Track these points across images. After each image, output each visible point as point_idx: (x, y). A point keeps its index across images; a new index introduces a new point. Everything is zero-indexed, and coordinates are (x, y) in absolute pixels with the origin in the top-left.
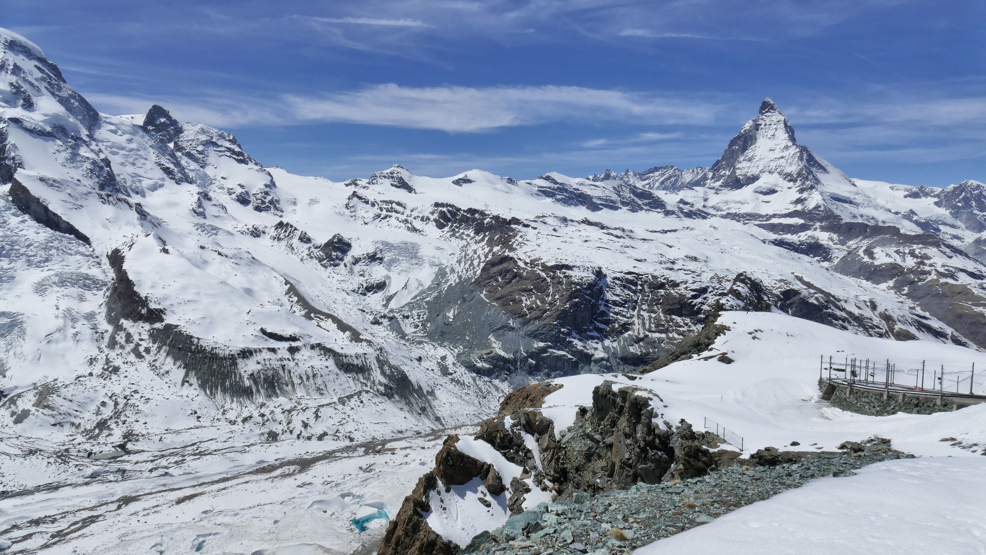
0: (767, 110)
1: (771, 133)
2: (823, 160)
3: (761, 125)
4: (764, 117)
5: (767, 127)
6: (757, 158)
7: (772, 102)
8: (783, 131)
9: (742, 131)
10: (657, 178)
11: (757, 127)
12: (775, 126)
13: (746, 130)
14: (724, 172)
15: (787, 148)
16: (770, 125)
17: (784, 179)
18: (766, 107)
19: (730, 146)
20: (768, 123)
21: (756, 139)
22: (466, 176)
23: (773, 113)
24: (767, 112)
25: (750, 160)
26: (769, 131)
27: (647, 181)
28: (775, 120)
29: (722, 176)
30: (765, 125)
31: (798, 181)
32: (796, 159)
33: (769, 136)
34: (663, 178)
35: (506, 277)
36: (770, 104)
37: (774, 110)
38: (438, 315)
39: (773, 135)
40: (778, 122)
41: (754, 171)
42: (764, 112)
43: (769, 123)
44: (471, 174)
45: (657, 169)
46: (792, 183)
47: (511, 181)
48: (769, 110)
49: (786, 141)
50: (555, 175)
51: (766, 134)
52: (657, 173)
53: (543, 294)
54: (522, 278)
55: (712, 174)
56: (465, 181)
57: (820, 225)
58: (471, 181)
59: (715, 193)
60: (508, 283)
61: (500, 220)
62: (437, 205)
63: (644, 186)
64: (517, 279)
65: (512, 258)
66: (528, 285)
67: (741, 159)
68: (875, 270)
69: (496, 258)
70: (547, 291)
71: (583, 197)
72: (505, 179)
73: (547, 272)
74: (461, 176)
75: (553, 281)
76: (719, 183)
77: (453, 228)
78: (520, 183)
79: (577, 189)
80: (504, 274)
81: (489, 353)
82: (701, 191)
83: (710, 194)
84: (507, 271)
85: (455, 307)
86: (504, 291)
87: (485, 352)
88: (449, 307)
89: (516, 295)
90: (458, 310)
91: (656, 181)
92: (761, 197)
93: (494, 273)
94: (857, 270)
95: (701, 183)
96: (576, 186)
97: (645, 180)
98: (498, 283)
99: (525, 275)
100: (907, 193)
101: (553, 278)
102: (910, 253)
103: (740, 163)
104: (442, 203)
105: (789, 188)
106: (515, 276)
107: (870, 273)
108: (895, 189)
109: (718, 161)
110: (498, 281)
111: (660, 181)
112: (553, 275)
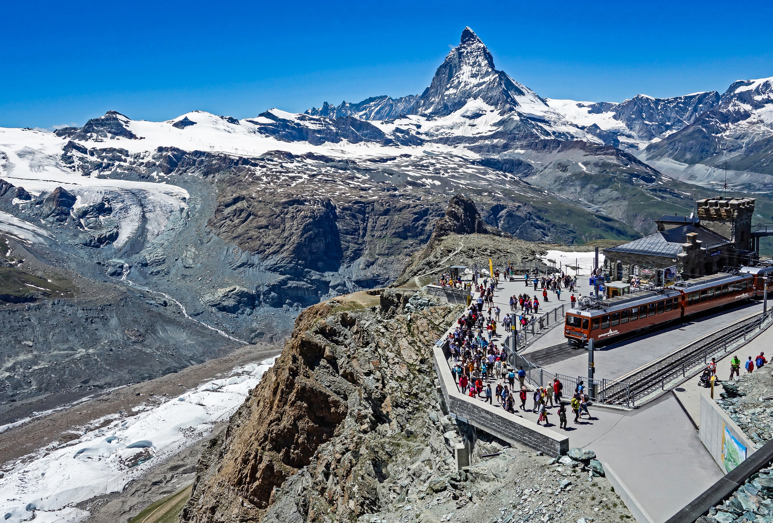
0: (467, 38)
1: (472, 60)
2: (519, 84)
3: (463, 53)
4: (466, 45)
5: (469, 54)
6: (462, 85)
7: (472, 31)
8: (483, 58)
9: (447, 59)
10: (373, 108)
11: (460, 55)
12: (476, 54)
13: (450, 59)
14: (433, 99)
15: (487, 73)
17: (487, 103)
18: (467, 36)
19: (437, 74)
20: (469, 51)
21: (460, 67)
22: (186, 118)
23: (473, 41)
24: (467, 40)
25: (456, 87)
27: (364, 112)
28: (476, 48)
29: (432, 103)
30: (467, 53)
31: (499, 104)
32: (496, 84)
33: (471, 64)
34: (378, 108)
35: (241, 217)
36: (470, 33)
37: (474, 38)
38: (177, 260)
39: (475, 62)
40: (478, 49)
41: (460, 97)
42: (465, 40)
43: (471, 51)
44: (191, 116)
45: (371, 100)
47: (232, 121)
48: (469, 38)
49: (486, 67)
50: (276, 112)
51: (468, 61)
52: (372, 104)
53: (278, 229)
54: (256, 216)
55: (423, 101)
56: (186, 123)
57: (520, 143)
58: (192, 123)
59: (427, 120)
60: (243, 222)
61: (227, 161)
62: (160, 149)
63: (361, 117)
64: (252, 217)
65: (244, 197)
66: (263, 222)
67: (448, 86)
68: (567, 181)
69: (229, 198)
70: (282, 226)
71: (304, 131)
72: (226, 118)
73: (280, 208)
74: (181, 118)
75: (286, 216)
76: (430, 110)
77: (180, 172)
78: (242, 122)
79: (298, 124)
80: (238, 213)
81: (232, 291)
82: (414, 118)
83: (423, 121)
84: (241, 211)
85: (193, 250)
86: (240, 230)
87: (228, 289)
88: (187, 251)
89: (252, 233)
90: (197, 253)
91: (372, 111)
92: (468, 121)
93: (229, 214)
94: (553, 182)
95: (413, 111)
96: (297, 121)
97: (362, 111)
98: (234, 223)
99: (259, 213)
100: (590, 109)
101: (287, 213)
102: (594, 164)
103: (447, 89)
104: (166, 147)
105: (492, 111)
106: (249, 215)
107: (564, 184)
108: (580, 106)
109: (428, 89)
110: (233, 221)
111: (375, 111)
112: (286, 210)
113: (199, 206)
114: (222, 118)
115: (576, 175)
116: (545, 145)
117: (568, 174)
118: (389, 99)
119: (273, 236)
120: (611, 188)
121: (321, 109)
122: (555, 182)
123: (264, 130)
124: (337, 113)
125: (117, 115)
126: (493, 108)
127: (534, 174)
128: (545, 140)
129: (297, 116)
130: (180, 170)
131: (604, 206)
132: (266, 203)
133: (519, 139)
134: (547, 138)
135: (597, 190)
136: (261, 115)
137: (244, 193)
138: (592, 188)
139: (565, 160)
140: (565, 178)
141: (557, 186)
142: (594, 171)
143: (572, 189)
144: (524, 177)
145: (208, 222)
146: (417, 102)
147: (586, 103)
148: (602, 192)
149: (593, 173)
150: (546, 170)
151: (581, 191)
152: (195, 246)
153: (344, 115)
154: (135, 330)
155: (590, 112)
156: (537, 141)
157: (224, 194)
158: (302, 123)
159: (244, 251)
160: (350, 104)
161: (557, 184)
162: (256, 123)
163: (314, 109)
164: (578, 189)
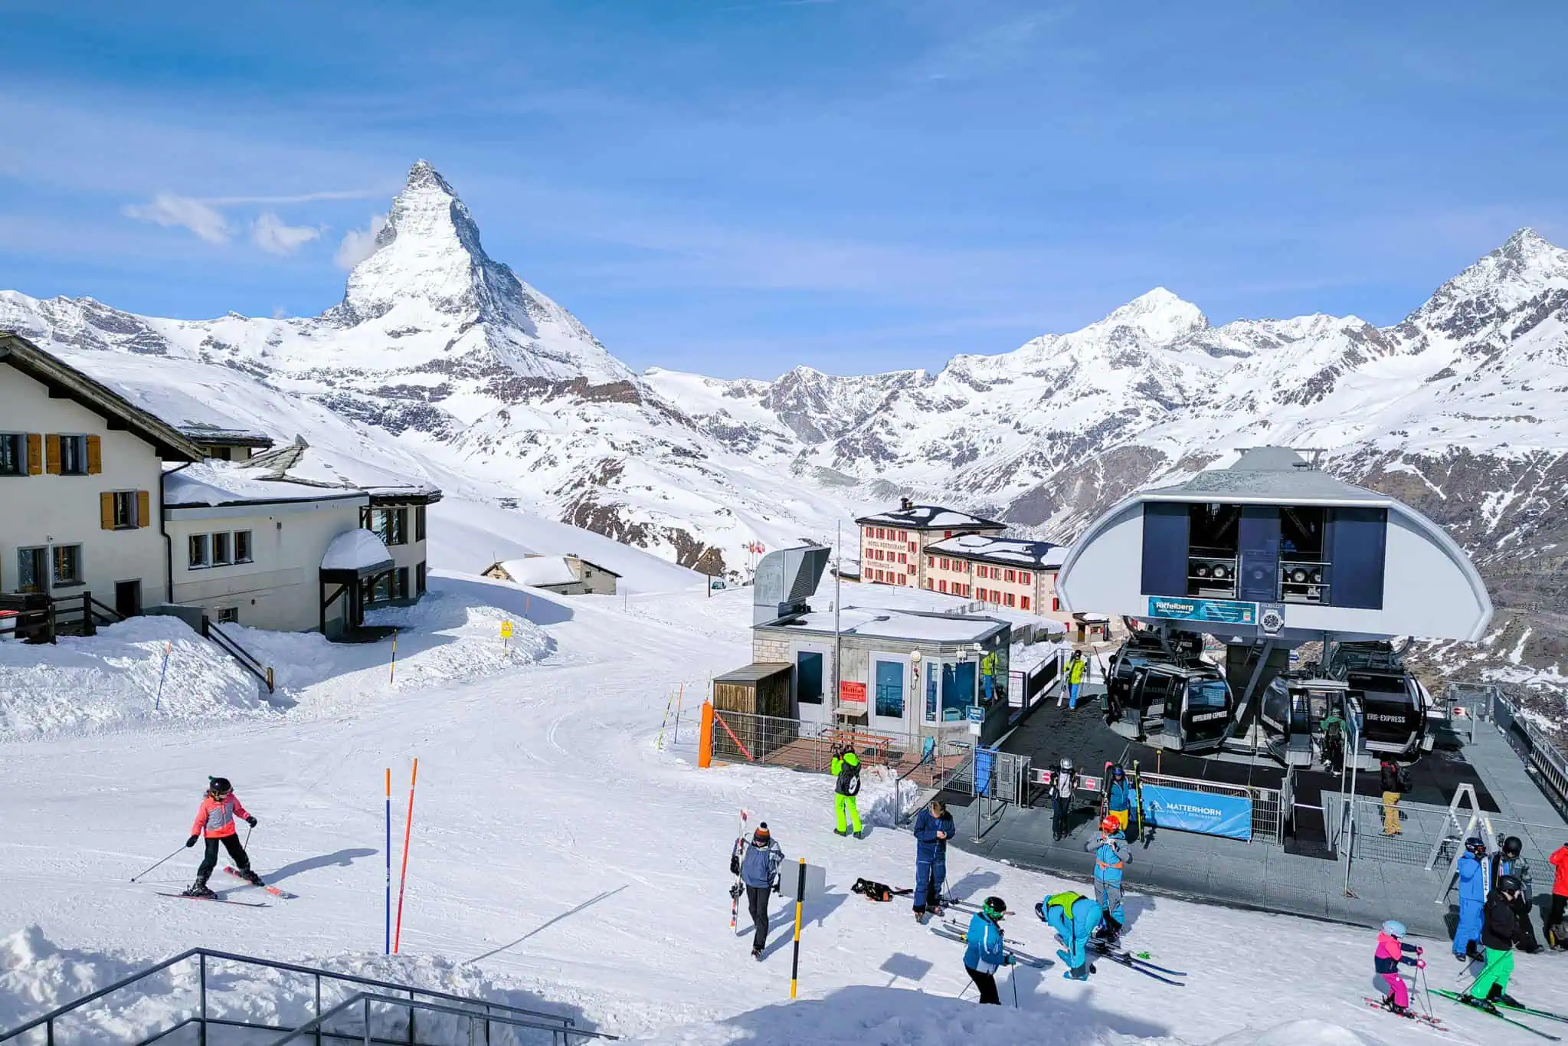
0: (422, 183)
1: (425, 224)
4: (414, 195)
5: (419, 212)
6: (391, 270)
8: (447, 221)
12: (433, 213)
15: (449, 251)
16: (425, 210)
17: (437, 310)
18: (422, 179)
20: (421, 207)
23: (433, 189)
24: (422, 187)
25: (378, 271)
26: (422, 221)
28: (436, 202)
30: (416, 210)
31: (463, 311)
32: (464, 272)
33: (420, 231)
37: (436, 184)
39: (428, 228)
40: (441, 204)
41: (385, 294)
42: (417, 186)
43: (423, 206)
46: (450, 316)
48: (426, 184)
49: (450, 239)
51: (415, 226)
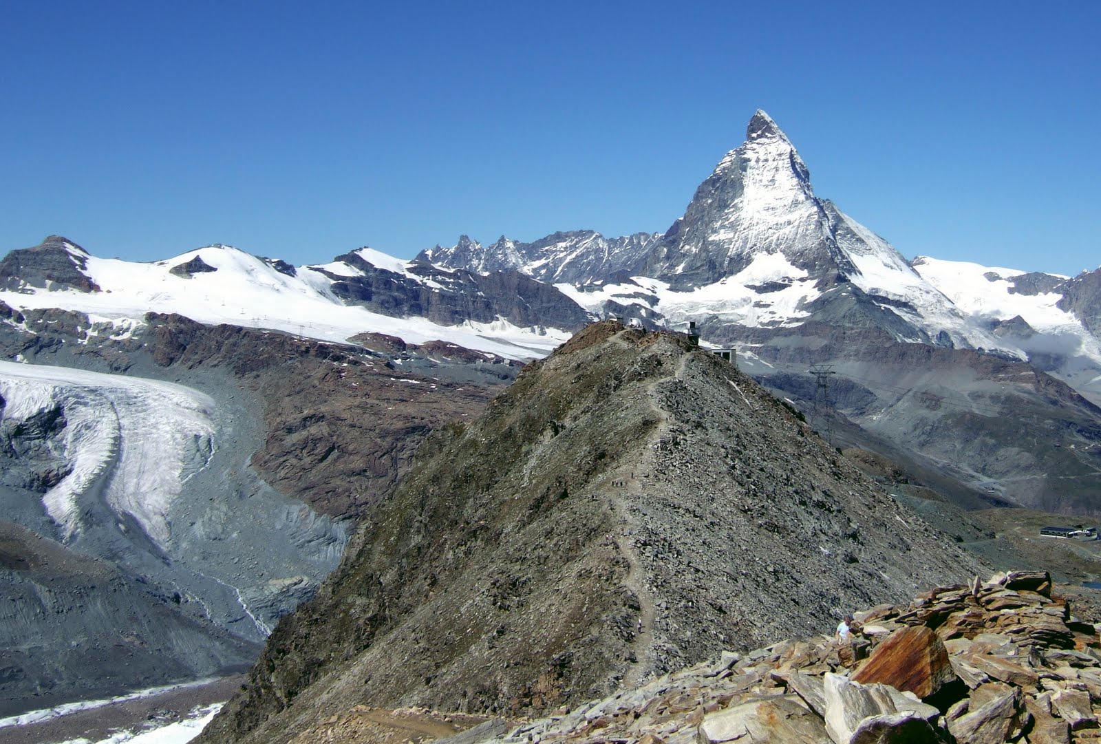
0: (759, 132)
1: (767, 176)
2: (861, 227)
3: (749, 160)
4: (755, 146)
5: (761, 164)
6: (745, 224)
7: (768, 119)
8: (788, 173)
9: (718, 170)
10: (562, 255)
11: (743, 164)
12: (775, 164)
13: (724, 169)
14: (687, 247)
15: (796, 203)
16: (766, 160)
17: (793, 263)
18: (758, 127)
19: (697, 197)
20: (762, 157)
21: (742, 187)
22: (197, 259)
23: (771, 138)
24: (759, 136)
25: (732, 226)
26: (765, 173)
27: (543, 261)
28: (775, 153)
29: (684, 255)
30: (758, 161)
31: (817, 267)
32: (813, 227)
33: (765, 182)
34: (573, 256)
35: (316, 452)
36: (765, 122)
37: (772, 133)
38: (192, 524)
39: (773, 180)
40: (780, 155)
41: (741, 247)
42: (754, 135)
43: (765, 157)
44: (208, 255)
45: (559, 237)
46: (806, 270)
47: (285, 268)
48: (763, 133)
49: (795, 191)
50: (368, 255)
51: (759, 178)
52: (562, 245)
53: (383, 479)
54: (343, 452)
55: (665, 250)
56: (198, 266)
57: (854, 348)
58: (210, 269)
59: (670, 289)
60: (321, 461)
61: (287, 347)
62: (152, 317)
63: (534, 270)
64: (336, 453)
65: (323, 417)
66: (358, 463)
67: (717, 225)
68: (937, 428)
69: (294, 418)
70: (391, 473)
71: (423, 297)
72: (271, 262)
73: (389, 439)
74: (188, 258)
75: (401, 455)
76: (679, 270)
77: (190, 363)
78: (302, 270)
79: (413, 281)
80: (310, 445)
81: (296, 584)
82: (645, 283)
83: (662, 289)
84: (316, 441)
85: (224, 508)
86: (313, 476)
87: (288, 582)
88: (211, 509)
89: (337, 482)
90: (231, 513)
91: (561, 260)
92: (755, 297)
93: (294, 445)
94: (911, 428)
95: (644, 267)
96: (409, 276)
97: (539, 258)
98: (302, 462)
99: (351, 447)
100: (1012, 285)
101: (402, 449)
102: (991, 397)
103: (715, 231)
104: (162, 314)
105: (802, 280)
106: (332, 449)
107: (931, 434)
108: (992, 277)
109: (677, 225)
110: (300, 459)
111: (567, 260)
112: (399, 445)
113: (230, 429)
114: (264, 260)
115: (955, 415)
116: (903, 353)
117: (940, 413)
118: (597, 237)
119: (374, 491)
120: (1020, 446)
121: (452, 250)
122: (915, 429)
123: (346, 290)
124: (487, 260)
125: (67, 245)
126: (805, 273)
127: (876, 410)
128: (904, 343)
129: (410, 266)
130: (189, 360)
131: (1003, 480)
132: (365, 430)
133: (853, 340)
134: (909, 341)
135: (993, 449)
136: (338, 259)
137: (323, 409)
138: (984, 444)
139: (936, 386)
140: (934, 422)
141: (919, 436)
142: (992, 411)
143: (947, 445)
144: (857, 415)
145: (252, 458)
146: (655, 250)
147: (1005, 272)
148: (1002, 452)
149: (989, 415)
150: (900, 403)
151: (963, 449)
152: (227, 500)
153: (501, 265)
154: (132, 634)
155: (1011, 291)
156: (887, 345)
157: (280, 411)
158: (418, 279)
159: (320, 515)
160: (515, 243)
161: (917, 432)
162: (330, 275)
163: (438, 249)
164: (959, 446)
